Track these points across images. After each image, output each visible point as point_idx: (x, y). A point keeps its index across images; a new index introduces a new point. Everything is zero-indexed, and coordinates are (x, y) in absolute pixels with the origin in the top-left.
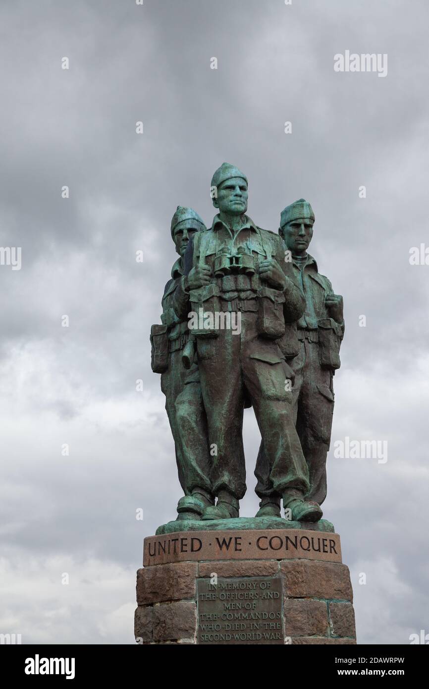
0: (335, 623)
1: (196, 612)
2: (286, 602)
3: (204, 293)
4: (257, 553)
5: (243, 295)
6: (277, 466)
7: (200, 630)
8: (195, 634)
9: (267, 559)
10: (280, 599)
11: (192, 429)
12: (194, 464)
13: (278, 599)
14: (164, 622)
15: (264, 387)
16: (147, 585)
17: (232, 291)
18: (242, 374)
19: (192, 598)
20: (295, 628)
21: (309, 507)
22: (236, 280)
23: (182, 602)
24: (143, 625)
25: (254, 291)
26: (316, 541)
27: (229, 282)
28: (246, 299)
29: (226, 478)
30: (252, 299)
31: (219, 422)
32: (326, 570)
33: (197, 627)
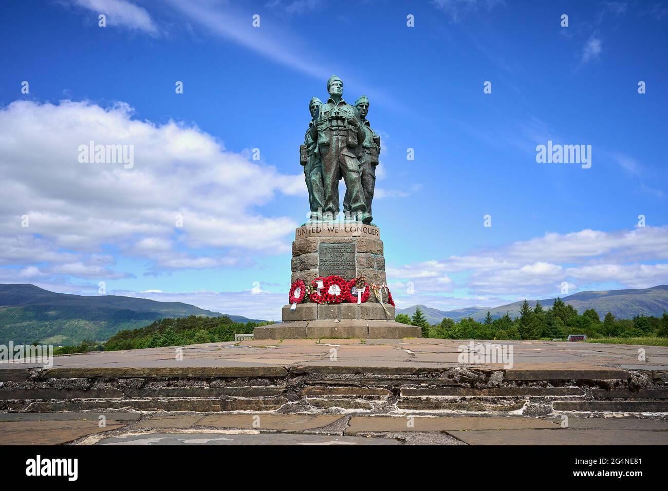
0: (377, 264)
1: (318, 257)
2: (357, 254)
3: (324, 126)
4: (345, 234)
5: (340, 128)
6: (353, 199)
7: (320, 265)
8: (318, 267)
9: (349, 236)
10: (354, 252)
11: (317, 185)
12: (318, 199)
13: (353, 253)
14: (304, 262)
15: (349, 166)
16: (297, 247)
17: (336, 126)
18: (339, 162)
19: (316, 251)
20: (361, 265)
21: (367, 215)
22: (337, 122)
23: (312, 254)
24: (295, 264)
25: (345, 127)
26: (370, 229)
27: (334, 123)
28: (342, 130)
29: (331, 205)
30: (344, 130)
31: (329, 181)
32: (374, 242)
33: (318, 264)
